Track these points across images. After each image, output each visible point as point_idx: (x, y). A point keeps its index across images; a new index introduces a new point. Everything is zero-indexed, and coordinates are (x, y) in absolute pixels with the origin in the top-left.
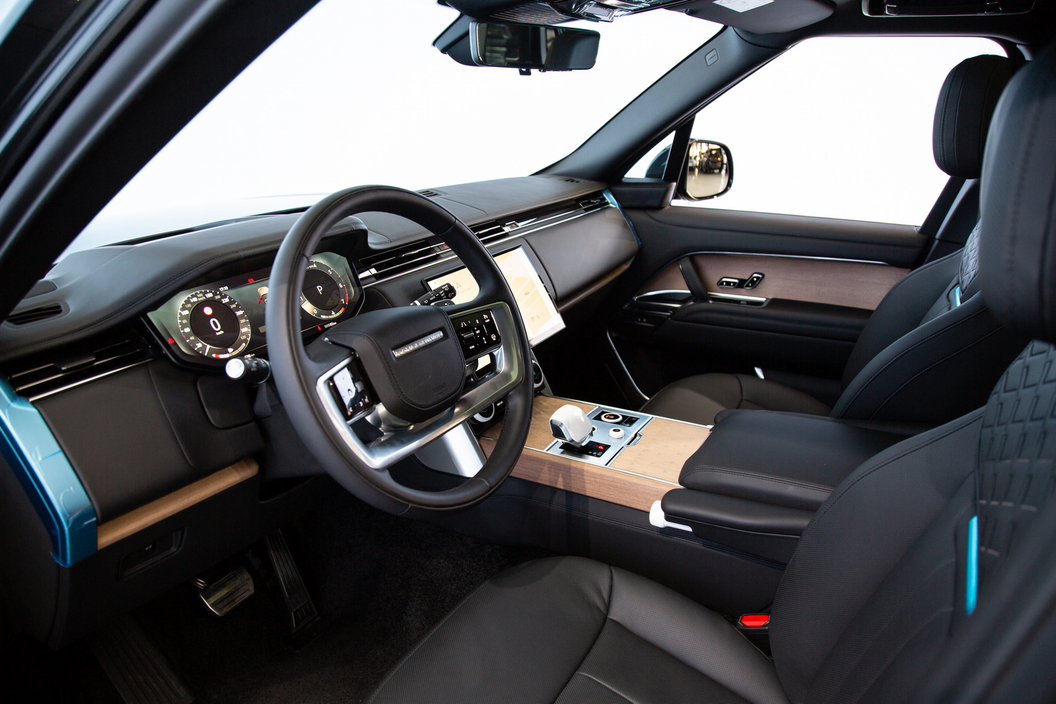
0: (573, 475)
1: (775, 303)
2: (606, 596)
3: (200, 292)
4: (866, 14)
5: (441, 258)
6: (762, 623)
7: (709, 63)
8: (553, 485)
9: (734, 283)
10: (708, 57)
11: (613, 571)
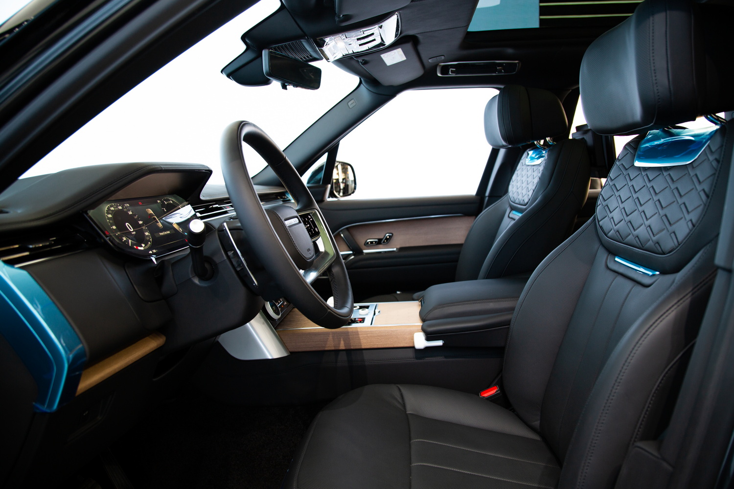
0: (350, 336)
1: (401, 249)
2: (400, 400)
3: (115, 205)
4: (439, 75)
5: (228, 213)
6: (495, 391)
7: (351, 107)
8: (337, 348)
9: (375, 242)
10: (349, 104)
11: (398, 385)
